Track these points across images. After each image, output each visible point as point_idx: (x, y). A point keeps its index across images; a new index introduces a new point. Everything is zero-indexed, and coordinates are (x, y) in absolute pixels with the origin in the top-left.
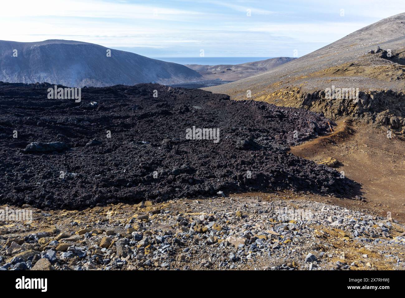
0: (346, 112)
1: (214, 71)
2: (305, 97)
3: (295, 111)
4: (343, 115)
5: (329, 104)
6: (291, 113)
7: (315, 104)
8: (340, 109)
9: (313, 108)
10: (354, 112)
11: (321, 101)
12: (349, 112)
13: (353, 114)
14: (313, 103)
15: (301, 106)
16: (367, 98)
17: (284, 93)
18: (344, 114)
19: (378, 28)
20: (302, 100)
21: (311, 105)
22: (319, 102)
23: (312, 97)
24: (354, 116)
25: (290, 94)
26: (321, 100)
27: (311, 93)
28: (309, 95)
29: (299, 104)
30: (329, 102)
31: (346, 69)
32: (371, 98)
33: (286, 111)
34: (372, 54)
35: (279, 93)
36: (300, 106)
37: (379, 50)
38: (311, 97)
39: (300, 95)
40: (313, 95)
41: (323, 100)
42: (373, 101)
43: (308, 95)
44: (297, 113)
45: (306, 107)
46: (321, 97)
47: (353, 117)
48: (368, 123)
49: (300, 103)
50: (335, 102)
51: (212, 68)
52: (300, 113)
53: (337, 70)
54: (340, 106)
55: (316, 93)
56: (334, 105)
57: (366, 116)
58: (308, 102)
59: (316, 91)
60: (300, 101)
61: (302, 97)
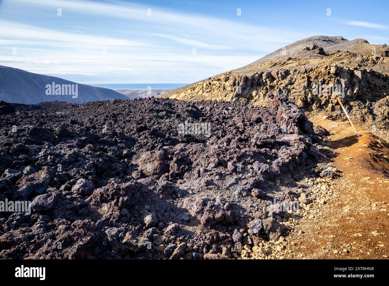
0: (317, 104)
1: (144, 96)
2: (239, 83)
3: (224, 107)
4: (312, 110)
5: (284, 91)
6: (217, 110)
7: (257, 94)
8: (306, 97)
9: (255, 101)
10: (332, 103)
11: (267, 89)
12: (323, 102)
13: (330, 105)
14: (254, 93)
15: (234, 99)
16: (349, 76)
17: (205, 86)
18: (314, 106)
19: (294, 48)
20: (235, 89)
21: (251, 97)
22: (264, 92)
23: (252, 83)
24: (333, 109)
25: (214, 85)
26: (268, 86)
27: (249, 75)
28: (246, 79)
29: (230, 97)
30: (284, 88)
31: (285, 63)
32: (357, 77)
33: (208, 108)
34: (308, 51)
35: (198, 88)
36: (232, 99)
37: (315, 47)
38: (249, 83)
39: (231, 81)
40: (253, 78)
41: (270, 86)
42: (360, 82)
43: (244, 79)
44: (227, 109)
45: (243, 100)
46: (266, 82)
47: (332, 111)
48: (364, 121)
49: (231, 95)
50: (294, 88)
51: (142, 93)
52: (233, 109)
53: (273, 65)
54: (305, 92)
55: (257, 75)
56: (292, 92)
57: (354, 108)
58: (246, 92)
59: (257, 73)
60: (232, 91)
61: (234, 84)
